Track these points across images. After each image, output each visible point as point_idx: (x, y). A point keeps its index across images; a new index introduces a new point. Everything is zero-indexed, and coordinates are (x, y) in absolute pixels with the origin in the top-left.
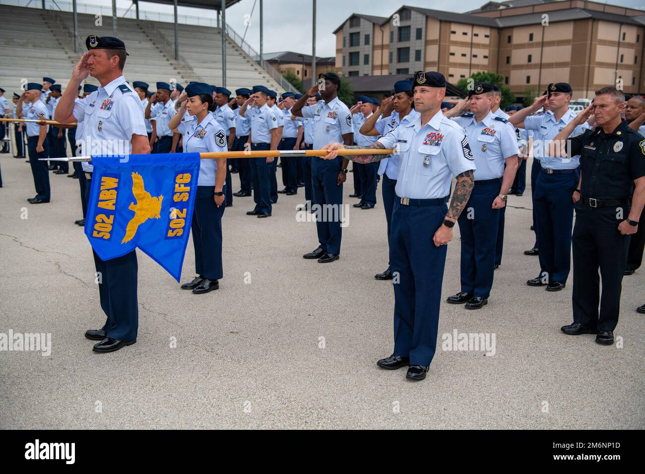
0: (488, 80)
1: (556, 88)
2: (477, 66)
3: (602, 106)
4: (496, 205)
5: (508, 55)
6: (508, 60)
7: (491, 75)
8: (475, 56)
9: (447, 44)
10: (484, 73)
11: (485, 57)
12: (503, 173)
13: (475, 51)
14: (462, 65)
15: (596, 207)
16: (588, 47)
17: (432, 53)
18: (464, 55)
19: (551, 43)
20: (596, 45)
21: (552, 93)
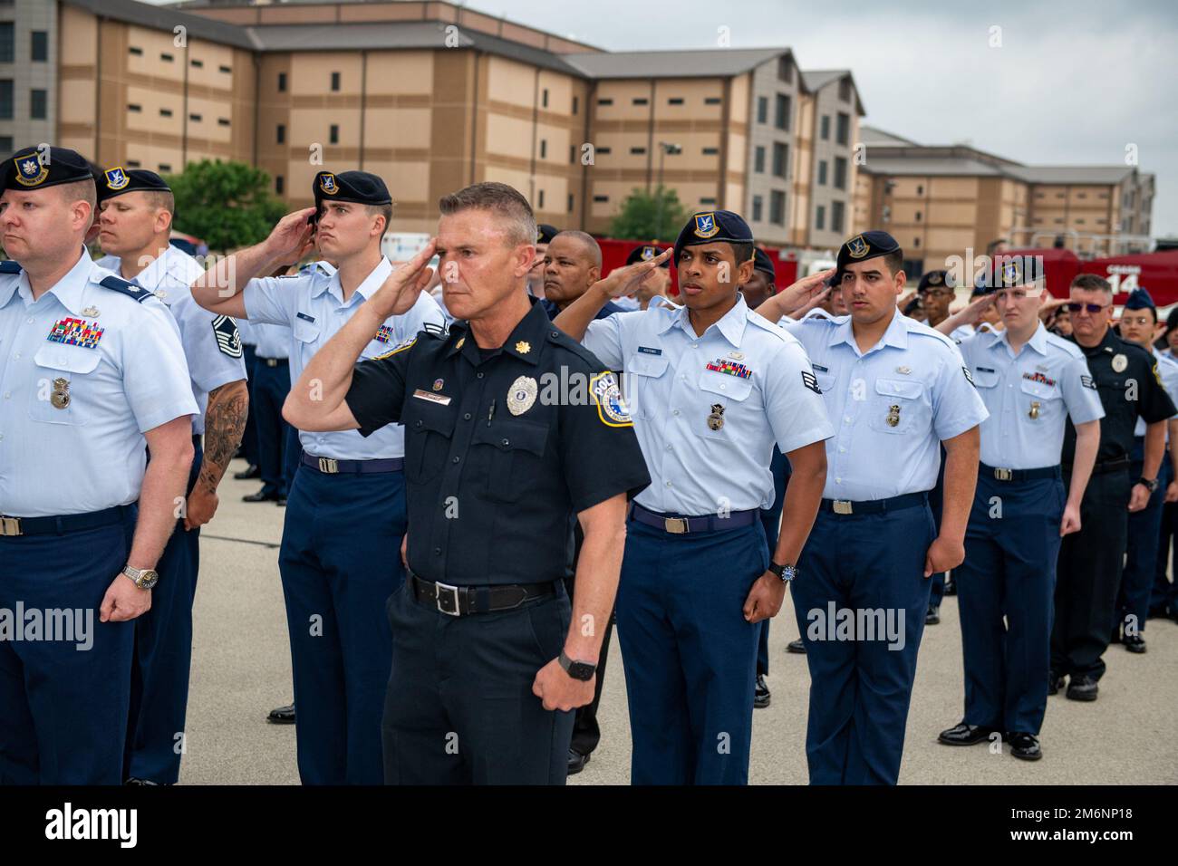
0: (230, 181)
1: (336, 189)
2: (201, 144)
3: (465, 251)
4: (114, 606)
5: (281, 122)
6: (281, 133)
7: (239, 170)
8: (196, 118)
9: (120, 81)
10: (218, 162)
11: (223, 122)
12: (141, 485)
13: (196, 105)
14: (162, 139)
15: (457, 613)
16: (469, 118)
17: (78, 102)
18: (166, 113)
19: (384, 101)
20: (485, 113)
21: (327, 203)
